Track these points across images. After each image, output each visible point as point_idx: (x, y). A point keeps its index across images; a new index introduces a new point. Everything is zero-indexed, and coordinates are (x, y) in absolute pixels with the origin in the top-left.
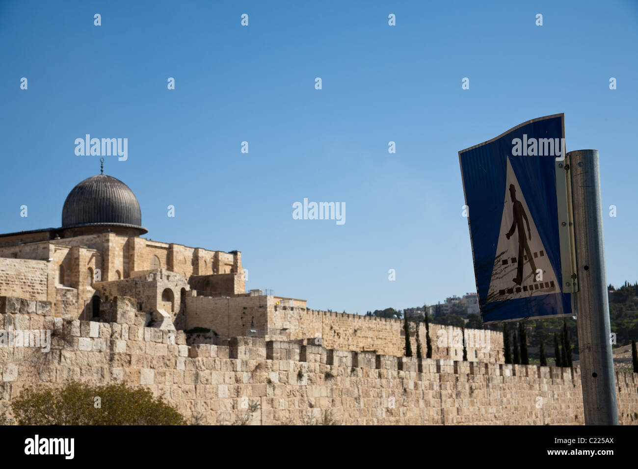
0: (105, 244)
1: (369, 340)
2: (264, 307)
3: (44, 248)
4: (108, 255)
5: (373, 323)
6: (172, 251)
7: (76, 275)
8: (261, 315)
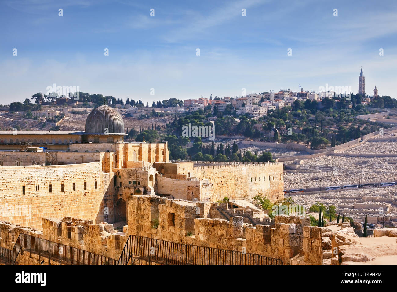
0: (117, 149)
1: (220, 179)
2: (198, 186)
3: (97, 155)
4: (119, 155)
5: (222, 169)
6: (141, 147)
7: (108, 167)
8: (197, 190)
